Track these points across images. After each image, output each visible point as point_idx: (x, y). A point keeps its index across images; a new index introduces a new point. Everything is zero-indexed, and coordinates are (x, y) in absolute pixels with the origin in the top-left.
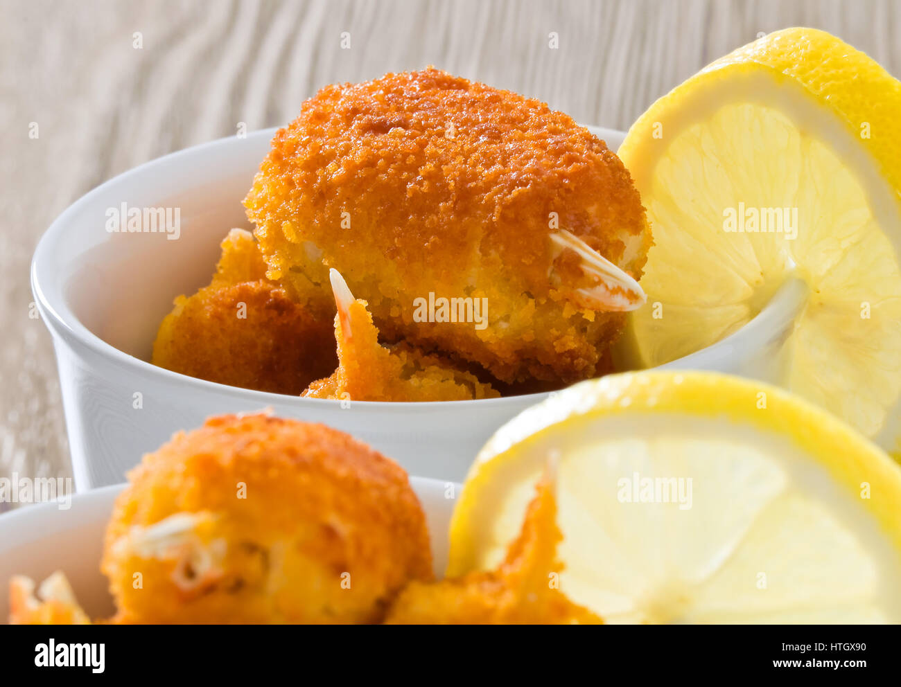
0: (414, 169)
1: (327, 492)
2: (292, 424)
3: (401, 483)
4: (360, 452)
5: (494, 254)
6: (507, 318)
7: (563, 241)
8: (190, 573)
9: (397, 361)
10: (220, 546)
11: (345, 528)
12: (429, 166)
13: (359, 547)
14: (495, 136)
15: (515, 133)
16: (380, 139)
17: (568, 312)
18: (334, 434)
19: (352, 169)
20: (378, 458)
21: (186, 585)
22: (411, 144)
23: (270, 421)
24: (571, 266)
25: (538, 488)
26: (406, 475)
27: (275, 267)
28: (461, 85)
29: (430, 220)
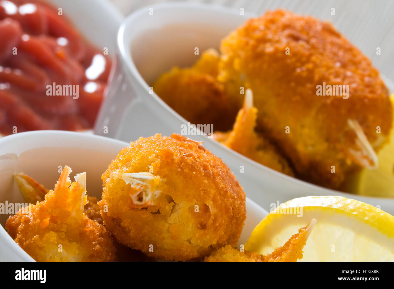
0: (303, 64)
1: (213, 192)
2: (208, 153)
3: (242, 200)
4: (231, 178)
5: (321, 117)
6: (313, 146)
7: (353, 124)
8: (140, 199)
9: (257, 141)
10: (158, 193)
11: (213, 210)
12: (310, 66)
13: (215, 221)
14: (344, 66)
15: (353, 68)
16: (293, 44)
17: (340, 156)
18: (224, 166)
19: (277, 51)
20: (237, 185)
21: (136, 202)
22: (307, 53)
23: (200, 148)
24: (351, 137)
25: (300, 231)
26: (245, 196)
27: (223, 76)
28: (337, 35)
29: (300, 89)
